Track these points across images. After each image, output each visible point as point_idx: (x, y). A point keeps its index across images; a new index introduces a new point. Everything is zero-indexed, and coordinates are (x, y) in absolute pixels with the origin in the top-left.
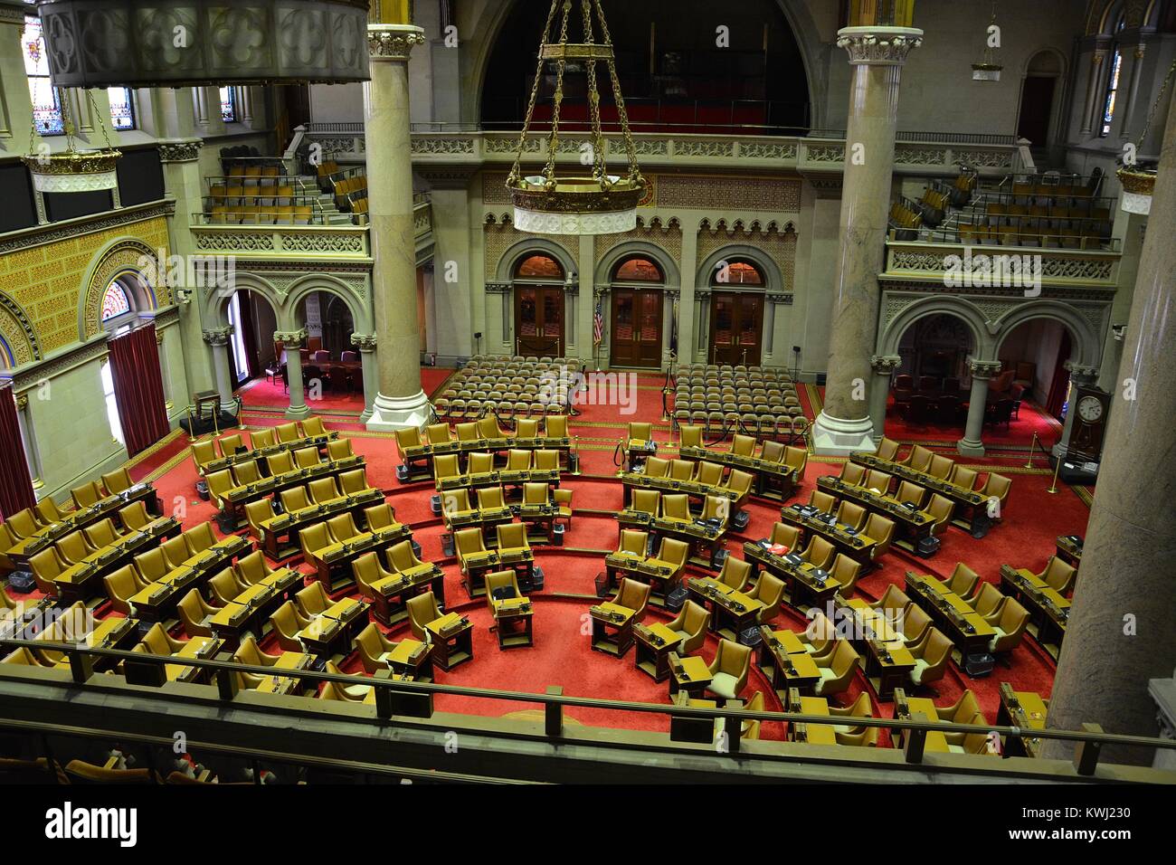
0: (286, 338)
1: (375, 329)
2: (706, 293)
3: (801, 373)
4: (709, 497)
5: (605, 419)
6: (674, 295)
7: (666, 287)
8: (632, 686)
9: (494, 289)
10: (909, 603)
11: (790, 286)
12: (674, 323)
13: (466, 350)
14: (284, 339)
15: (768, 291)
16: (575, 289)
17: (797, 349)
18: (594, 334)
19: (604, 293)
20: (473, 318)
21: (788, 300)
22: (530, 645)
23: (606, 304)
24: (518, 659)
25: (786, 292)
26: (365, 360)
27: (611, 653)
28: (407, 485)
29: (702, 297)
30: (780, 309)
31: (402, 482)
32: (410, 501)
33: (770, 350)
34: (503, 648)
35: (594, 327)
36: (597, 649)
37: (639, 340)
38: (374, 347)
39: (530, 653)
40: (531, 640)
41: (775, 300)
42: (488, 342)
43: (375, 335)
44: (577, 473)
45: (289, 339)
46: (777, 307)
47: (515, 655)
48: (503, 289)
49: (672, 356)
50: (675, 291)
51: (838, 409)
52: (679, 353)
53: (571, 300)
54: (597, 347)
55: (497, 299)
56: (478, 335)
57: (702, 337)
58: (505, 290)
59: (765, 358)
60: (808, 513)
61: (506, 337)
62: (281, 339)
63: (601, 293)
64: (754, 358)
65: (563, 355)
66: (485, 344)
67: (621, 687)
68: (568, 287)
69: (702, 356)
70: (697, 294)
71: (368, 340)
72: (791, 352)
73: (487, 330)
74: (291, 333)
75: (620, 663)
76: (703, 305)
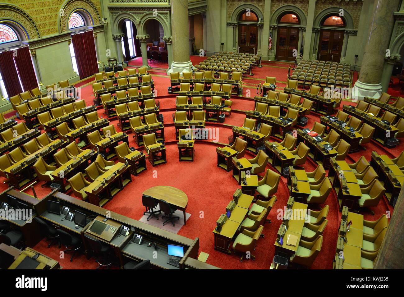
0: (140, 38)
1: (171, 35)
2: (318, 29)
3: (357, 67)
4: (290, 109)
5: (263, 78)
6: (304, 29)
7: (301, 26)
8: (228, 184)
9: (230, 25)
10: (369, 166)
11: (357, 27)
12: (302, 42)
13: (218, 50)
14: (139, 38)
15: (346, 29)
16: (262, 26)
17: (356, 56)
18: (269, 45)
19: (274, 28)
20: (221, 37)
21: (355, 33)
22: (192, 161)
23: (275, 33)
24: (185, 166)
25: (354, 30)
26: (168, 47)
27: (224, 169)
28: (171, 95)
29: (316, 31)
30: (351, 38)
31: (169, 93)
32: (170, 101)
33: (345, 56)
34: (181, 161)
35: (269, 42)
36: (219, 166)
37: (288, 49)
38: (171, 42)
39: (191, 164)
40: (192, 159)
41: (349, 33)
42: (226, 47)
43: (171, 37)
44: (241, 96)
45: (141, 38)
46: (350, 36)
47: (184, 164)
48: (233, 25)
49: (301, 56)
50: (304, 28)
51: (365, 79)
52: (304, 54)
53: (260, 31)
54: (269, 51)
55: (231, 30)
56: (223, 44)
57: (315, 49)
58: (234, 26)
59: (342, 59)
60: (333, 120)
61: (234, 46)
62: (138, 38)
63: (273, 28)
64: (337, 59)
65: (256, 53)
66: (225, 48)
67: (223, 184)
68: (259, 25)
69: (314, 57)
70: (314, 29)
71: (169, 39)
72: (354, 57)
73: (227, 42)
74: (142, 36)
75: (227, 174)
76: (316, 35)
